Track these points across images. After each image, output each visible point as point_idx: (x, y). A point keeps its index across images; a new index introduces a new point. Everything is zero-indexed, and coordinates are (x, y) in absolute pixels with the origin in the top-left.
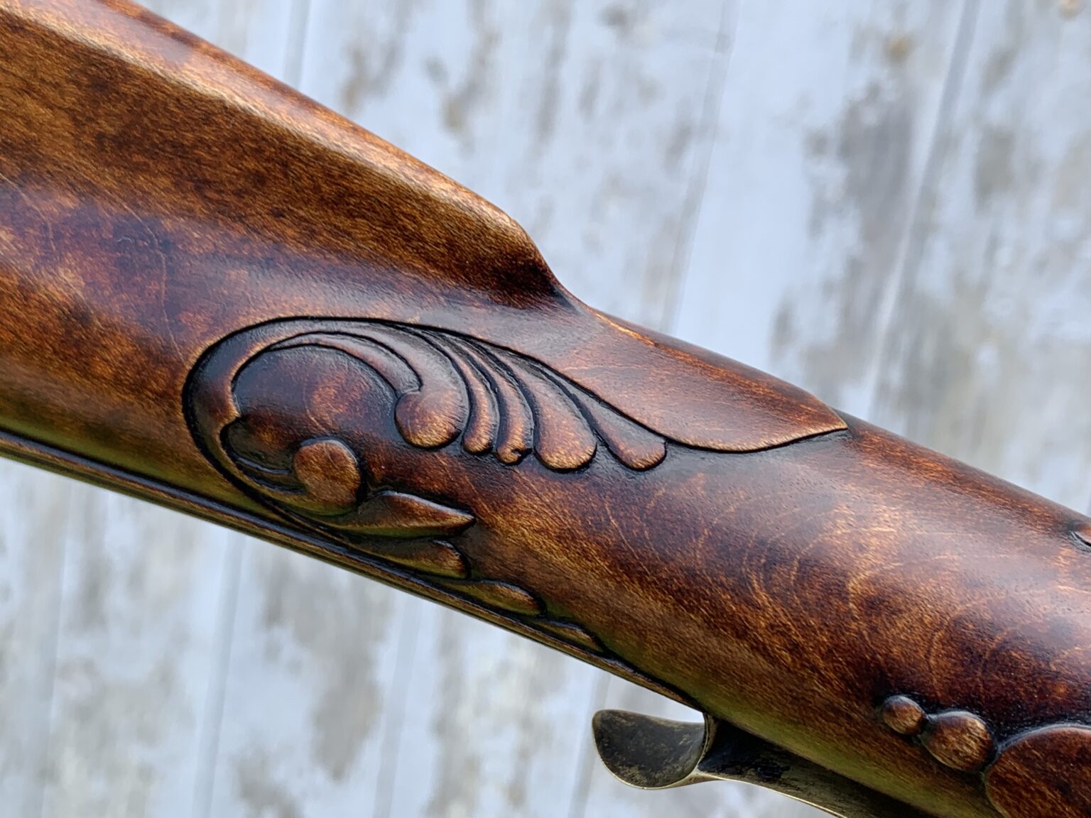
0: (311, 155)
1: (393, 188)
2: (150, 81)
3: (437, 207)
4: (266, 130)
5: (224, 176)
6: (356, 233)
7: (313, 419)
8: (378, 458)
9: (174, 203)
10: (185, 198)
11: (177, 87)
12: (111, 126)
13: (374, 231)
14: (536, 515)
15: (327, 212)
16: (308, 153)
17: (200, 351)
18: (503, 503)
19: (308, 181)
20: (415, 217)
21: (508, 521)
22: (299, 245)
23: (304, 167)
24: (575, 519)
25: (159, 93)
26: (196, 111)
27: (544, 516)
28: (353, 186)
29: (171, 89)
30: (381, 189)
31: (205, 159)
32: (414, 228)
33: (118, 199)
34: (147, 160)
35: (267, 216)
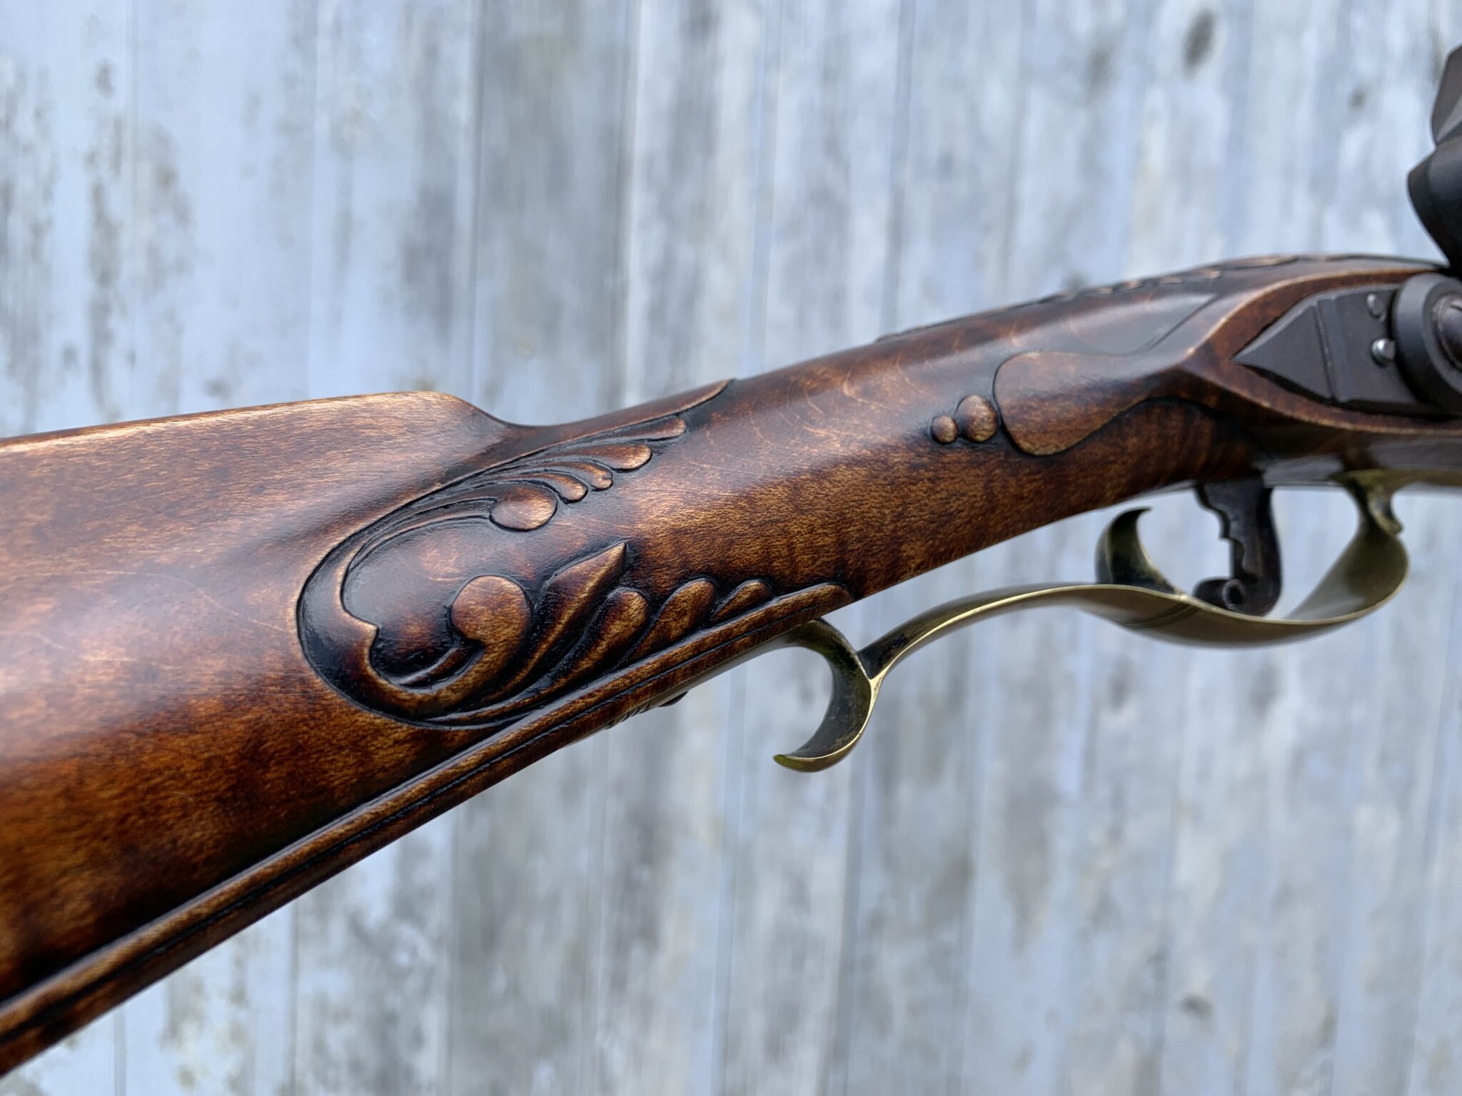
0: (252, 427)
1: (337, 413)
2: (57, 454)
3: (381, 407)
4: (199, 431)
5: (187, 490)
6: (335, 465)
7: (440, 579)
8: (519, 561)
9: (156, 541)
10: (162, 531)
11: (90, 444)
12: (42, 514)
13: (347, 455)
14: (659, 502)
15: (299, 463)
16: (249, 427)
17: (292, 612)
18: (632, 514)
19: (265, 449)
20: (371, 424)
21: (647, 522)
22: (296, 502)
23: (253, 440)
24: (683, 483)
25: (74, 459)
26: (123, 452)
27: (664, 498)
28: (304, 430)
29: (84, 449)
30: (329, 419)
31: (159, 487)
32: (376, 433)
33: (96, 572)
34: (101, 522)
35: (249, 498)
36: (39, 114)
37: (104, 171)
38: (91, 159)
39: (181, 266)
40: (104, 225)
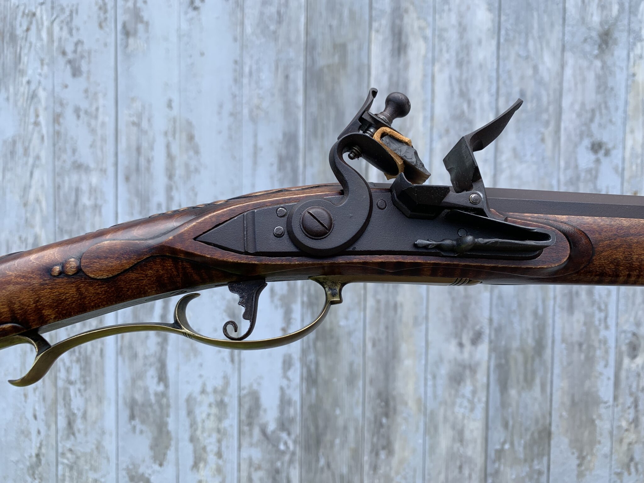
36: (149, 120)
37: (171, 139)
38: (166, 134)
39: (197, 170)
40: (170, 157)
